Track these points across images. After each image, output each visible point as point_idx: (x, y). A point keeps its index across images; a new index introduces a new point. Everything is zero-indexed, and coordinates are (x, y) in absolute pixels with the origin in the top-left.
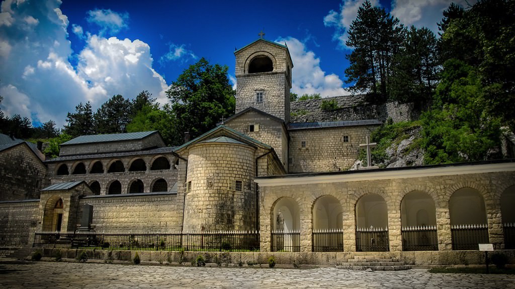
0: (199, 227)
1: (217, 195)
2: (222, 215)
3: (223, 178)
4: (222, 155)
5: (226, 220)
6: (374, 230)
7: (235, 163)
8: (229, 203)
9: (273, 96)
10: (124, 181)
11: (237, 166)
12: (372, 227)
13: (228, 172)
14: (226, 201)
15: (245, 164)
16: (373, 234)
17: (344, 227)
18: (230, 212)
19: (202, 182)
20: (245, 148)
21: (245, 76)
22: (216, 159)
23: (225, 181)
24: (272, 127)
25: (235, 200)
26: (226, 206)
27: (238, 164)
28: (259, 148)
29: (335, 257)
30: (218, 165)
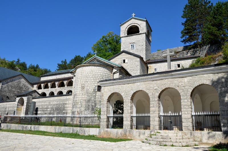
0: (76, 113)
1: (86, 94)
2: (89, 105)
3: (90, 84)
4: (90, 71)
5: (90, 109)
6: (172, 115)
7: (98, 75)
8: (93, 99)
9: (140, 46)
10: (64, 91)
11: (99, 77)
12: (170, 112)
13: (93, 80)
14: (91, 98)
15: (104, 76)
16: (171, 117)
17: (151, 112)
18: (93, 104)
19: (79, 87)
20: (105, 67)
21: (125, 37)
22: (87, 73)
23: (91, 86)
24: (134, 60)
25: (97, 97)
26: (91, 100)
27: (100, 76)
28: (114, 67)
29: (144, 133)
30: (88, 77)
